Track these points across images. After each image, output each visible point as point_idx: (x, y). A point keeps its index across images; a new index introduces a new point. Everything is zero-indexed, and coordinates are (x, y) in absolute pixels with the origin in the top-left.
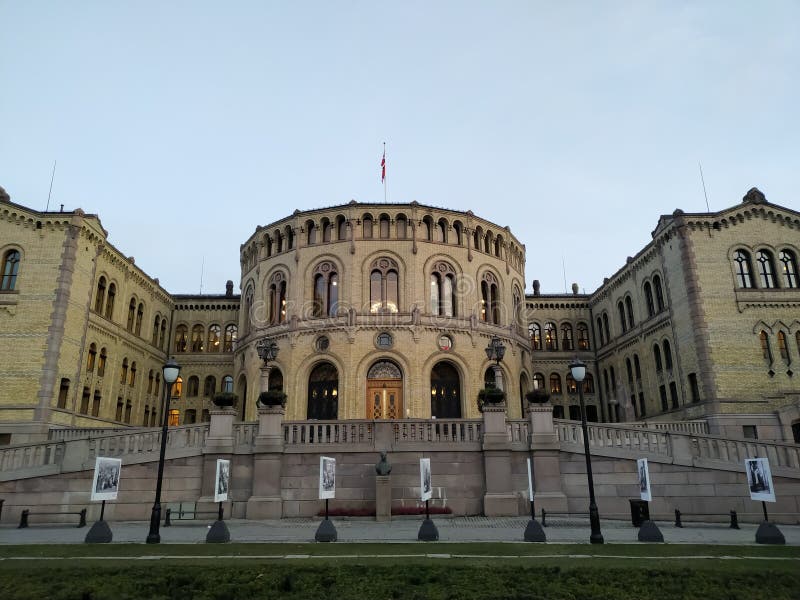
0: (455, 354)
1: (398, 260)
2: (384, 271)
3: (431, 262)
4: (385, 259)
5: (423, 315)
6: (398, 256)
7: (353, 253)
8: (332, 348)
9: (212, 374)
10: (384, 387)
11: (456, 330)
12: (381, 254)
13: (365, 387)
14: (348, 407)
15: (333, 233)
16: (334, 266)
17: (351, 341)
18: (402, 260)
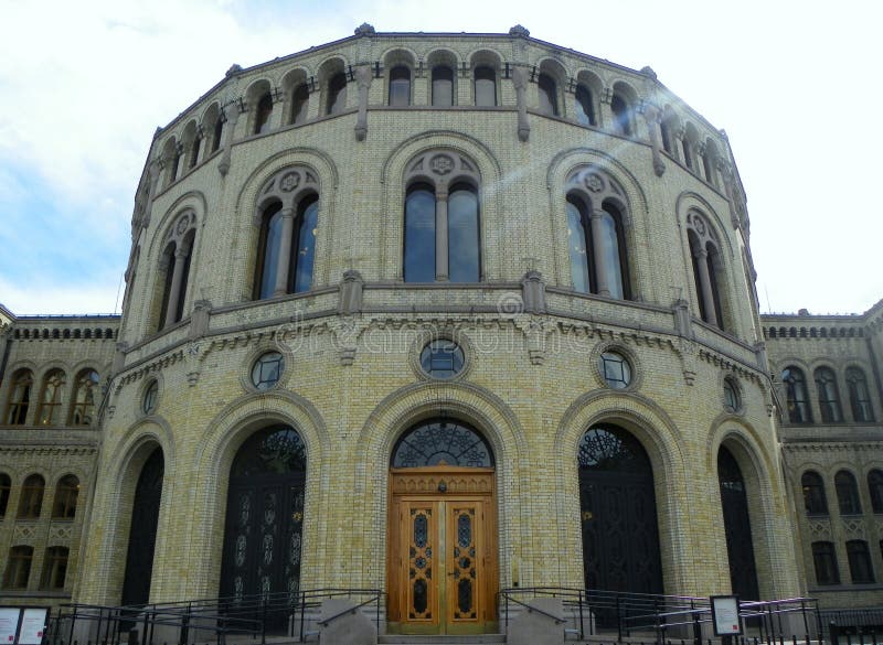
0: (642, 400)
1: (480, 155)
2: (442, 183)
3: (565, 166)
4: (442, 153)
5: (549, 291)
6: (478, 143)
7: (361, 138)
8: (295, 382)
9: (72, 471)
10: (442, 491)
11: (639, 334)
12: (434, 141)
13: (382, 492)
14: (330, 550)
15: (314, 104)
16: (311, 175)
17: (347, 359)
18: (488, 152)
